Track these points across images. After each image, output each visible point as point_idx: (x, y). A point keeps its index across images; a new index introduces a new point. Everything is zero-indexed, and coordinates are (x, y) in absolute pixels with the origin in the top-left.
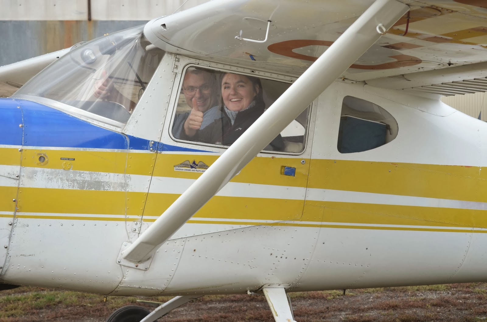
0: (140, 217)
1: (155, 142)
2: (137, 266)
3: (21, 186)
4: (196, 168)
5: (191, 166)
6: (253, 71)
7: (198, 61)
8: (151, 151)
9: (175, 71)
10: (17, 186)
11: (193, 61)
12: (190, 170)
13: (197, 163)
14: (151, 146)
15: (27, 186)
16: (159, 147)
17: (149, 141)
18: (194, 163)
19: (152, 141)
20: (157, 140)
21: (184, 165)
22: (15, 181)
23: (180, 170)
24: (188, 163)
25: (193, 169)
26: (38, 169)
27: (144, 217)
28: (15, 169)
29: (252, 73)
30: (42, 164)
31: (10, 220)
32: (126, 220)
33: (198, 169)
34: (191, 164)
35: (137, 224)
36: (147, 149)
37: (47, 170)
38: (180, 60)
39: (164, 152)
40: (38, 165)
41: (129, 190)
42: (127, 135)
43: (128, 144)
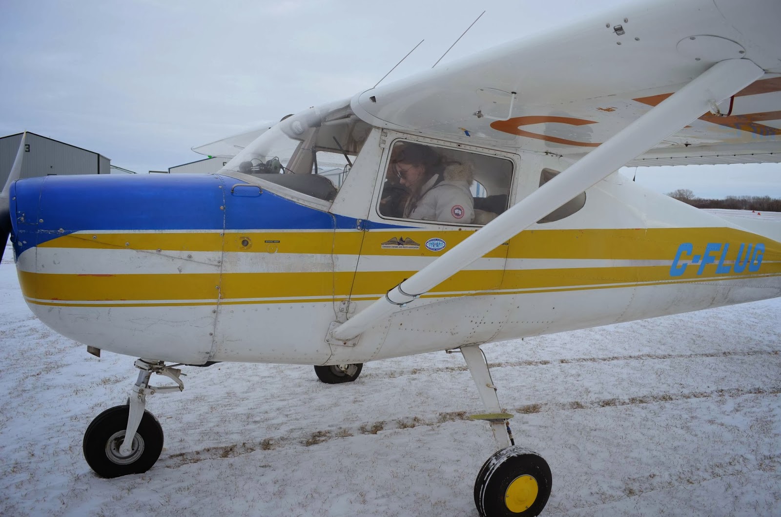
0: (348, 297)
1: (364, 221)
2: (345, 344)
3: (223, 272)
4: (402, 245)
5: (398, 243)
6: (459, 145)
7: (405, 136)
8: (359, 230)
9: (383, 146)
10: (219, 272)
11: (400, 135)
12: (397, 247)
13: (404, 239)
14: (358, 224)
15: (231, 272)
16: (366, 225)
17: (357, 219)
18: (401, 239)
19: (360, 219)
20: (365, 218)
21: (392, 242)
22: (216, 268)
23: (388, 247)
24: (395, 240)
25: (401, 246)
26: (241, 254)
27: (352, 296)
28: (216, 255)
29: (459, 147)
30: (246, 248)
31: (214, 307)
32: (334, 300)
33: (405, 246)
34: (399, 241)
35: (344, 304)
36: (354, 228)
37: (251, 254)
38: (388, 135)
39: (371, 230)
40: (241, 250)
41: (336, 270)
42: (334, 215)
43: (335, 223)
